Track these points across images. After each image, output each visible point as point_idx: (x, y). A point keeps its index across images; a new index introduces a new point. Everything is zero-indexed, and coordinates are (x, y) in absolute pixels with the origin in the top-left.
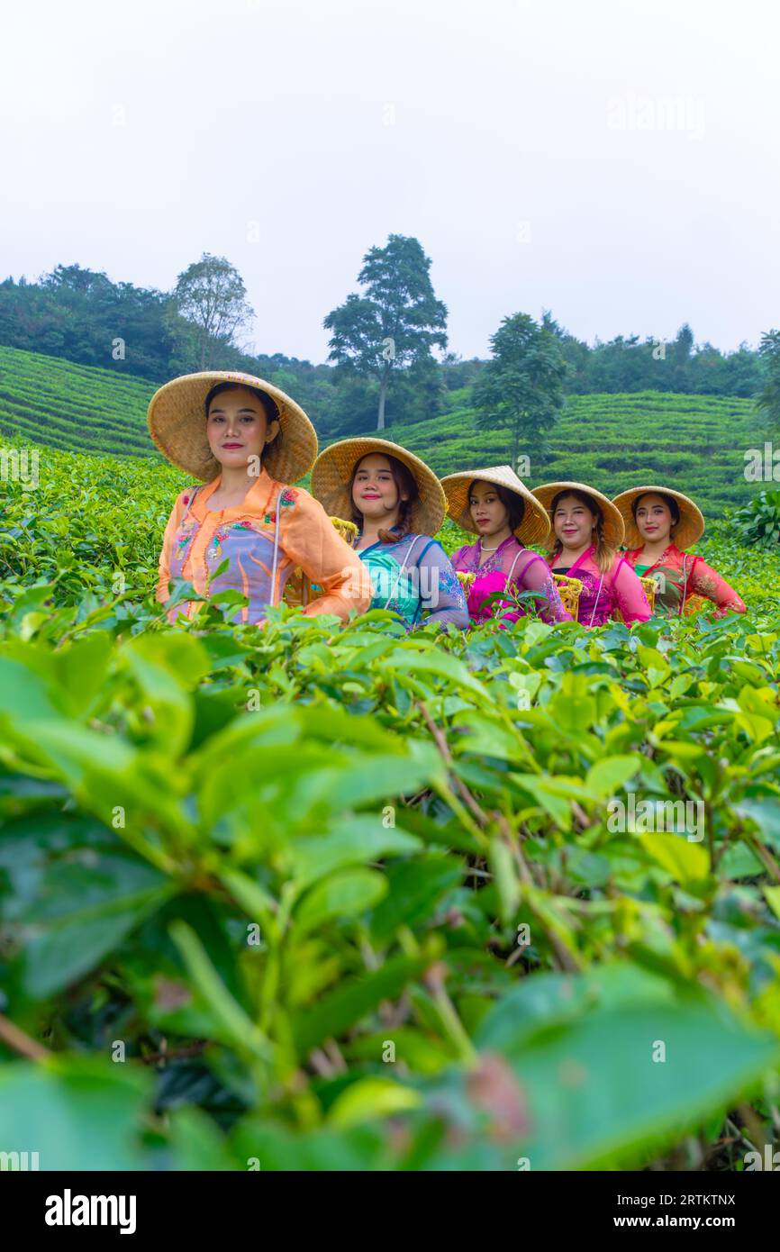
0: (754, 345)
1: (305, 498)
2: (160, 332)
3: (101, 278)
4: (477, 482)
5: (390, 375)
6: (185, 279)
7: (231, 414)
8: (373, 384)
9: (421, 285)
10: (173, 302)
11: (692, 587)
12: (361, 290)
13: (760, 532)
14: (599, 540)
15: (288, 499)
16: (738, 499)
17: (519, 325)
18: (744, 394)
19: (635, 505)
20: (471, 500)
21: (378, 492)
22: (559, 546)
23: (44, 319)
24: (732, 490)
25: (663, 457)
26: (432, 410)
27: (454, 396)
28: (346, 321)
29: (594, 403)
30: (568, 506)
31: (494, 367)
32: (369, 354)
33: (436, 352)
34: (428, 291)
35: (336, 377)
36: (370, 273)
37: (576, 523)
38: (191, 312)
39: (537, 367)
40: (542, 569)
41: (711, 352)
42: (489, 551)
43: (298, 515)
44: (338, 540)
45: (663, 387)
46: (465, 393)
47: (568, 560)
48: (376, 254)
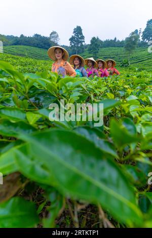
0: (124, 39)
1: (68, 63)
2: (49, 43)
3: (40, 35)
4: (89, 60)
5: (78, 47)
6: (51, 35)
7: (58, 52)
8: (76, 49)
9: (81, 34)
10: (50, 38)
11: (114, 72)
12: (73, 35)
13: (123, 65)
14: (103, 67)
15: (66, 63)
16: (120, 61)
17: (94, 38)
18: (122, 47)
19: (108, 62)
20: (88, 62)
21: (77, 62)
22: (99, 68)
23: (34, 42)
24: (120, 60)
25: (112, 56)
26: (83, 52)
27: (86, 49)
28: (72, 39)
29: (103, 49)
30: (100, 63)
31: (91, 45)
32: (75, 44)
33: (83, 43)
34: (82, 34)
35: (71, 48)
36: (74, 32)
37: (101, 65)
38: (52, 40)
39: (96, 45)
40: (96, 71)
41: (119, 41)
42: (90, 69)
43: (67, 65)
44: (72, 68)
45: (112, 46)
46: (87, 49)
47: (100, 70)
48: (75, 29)
